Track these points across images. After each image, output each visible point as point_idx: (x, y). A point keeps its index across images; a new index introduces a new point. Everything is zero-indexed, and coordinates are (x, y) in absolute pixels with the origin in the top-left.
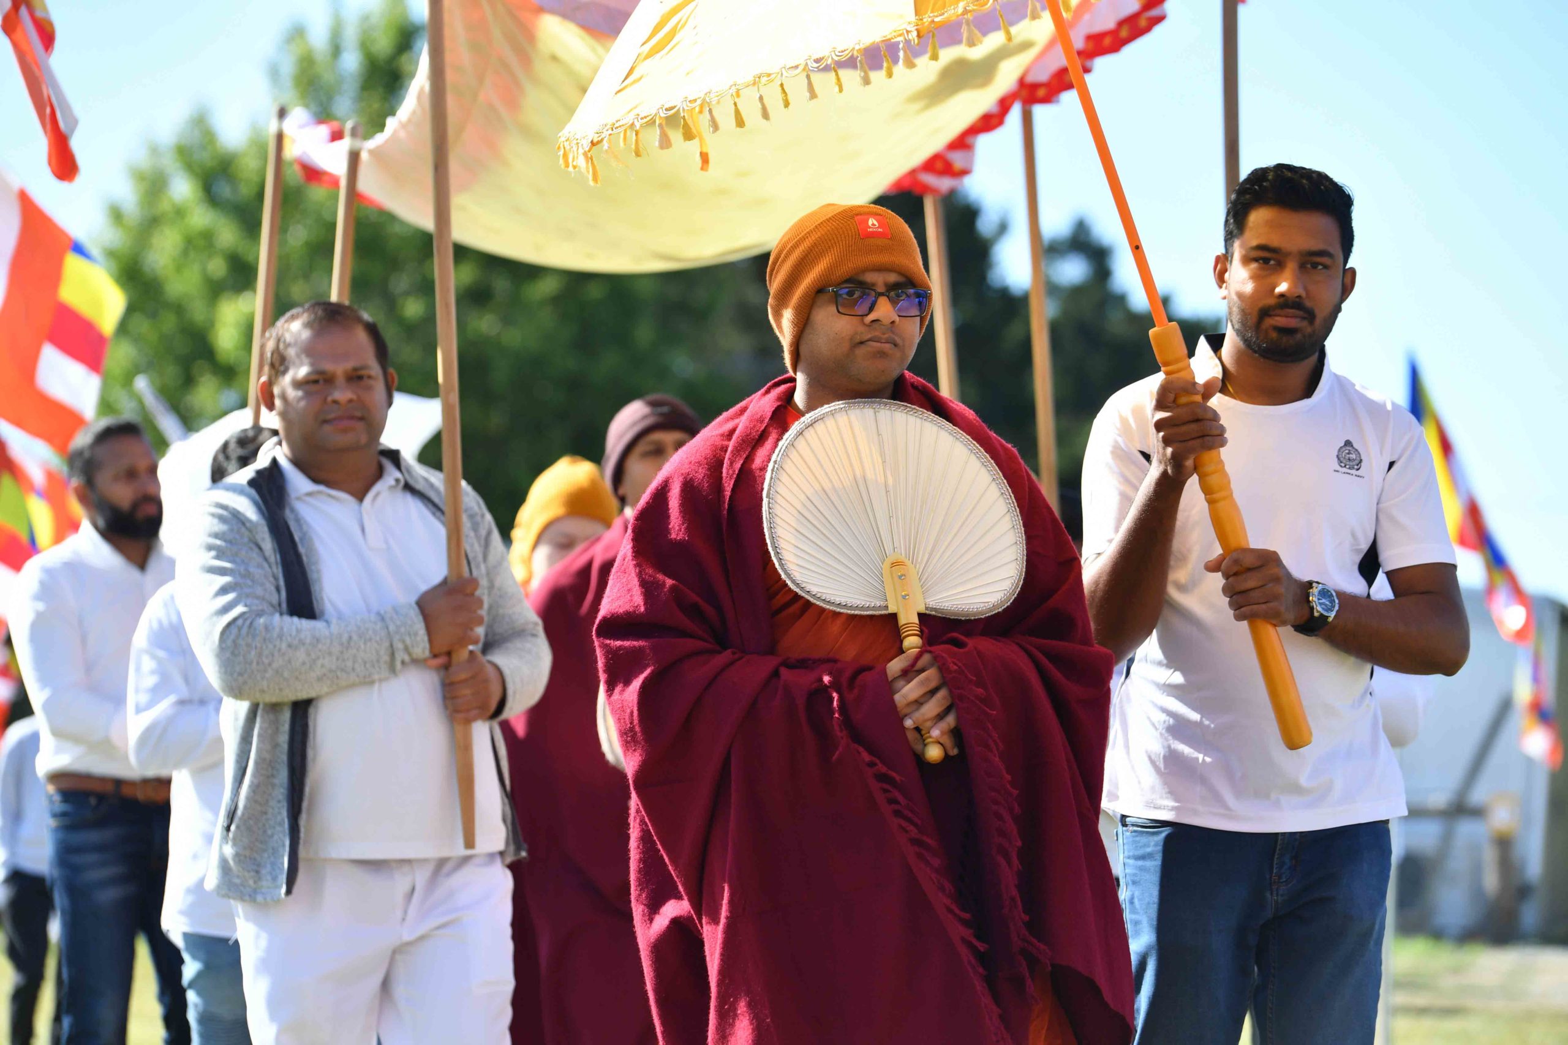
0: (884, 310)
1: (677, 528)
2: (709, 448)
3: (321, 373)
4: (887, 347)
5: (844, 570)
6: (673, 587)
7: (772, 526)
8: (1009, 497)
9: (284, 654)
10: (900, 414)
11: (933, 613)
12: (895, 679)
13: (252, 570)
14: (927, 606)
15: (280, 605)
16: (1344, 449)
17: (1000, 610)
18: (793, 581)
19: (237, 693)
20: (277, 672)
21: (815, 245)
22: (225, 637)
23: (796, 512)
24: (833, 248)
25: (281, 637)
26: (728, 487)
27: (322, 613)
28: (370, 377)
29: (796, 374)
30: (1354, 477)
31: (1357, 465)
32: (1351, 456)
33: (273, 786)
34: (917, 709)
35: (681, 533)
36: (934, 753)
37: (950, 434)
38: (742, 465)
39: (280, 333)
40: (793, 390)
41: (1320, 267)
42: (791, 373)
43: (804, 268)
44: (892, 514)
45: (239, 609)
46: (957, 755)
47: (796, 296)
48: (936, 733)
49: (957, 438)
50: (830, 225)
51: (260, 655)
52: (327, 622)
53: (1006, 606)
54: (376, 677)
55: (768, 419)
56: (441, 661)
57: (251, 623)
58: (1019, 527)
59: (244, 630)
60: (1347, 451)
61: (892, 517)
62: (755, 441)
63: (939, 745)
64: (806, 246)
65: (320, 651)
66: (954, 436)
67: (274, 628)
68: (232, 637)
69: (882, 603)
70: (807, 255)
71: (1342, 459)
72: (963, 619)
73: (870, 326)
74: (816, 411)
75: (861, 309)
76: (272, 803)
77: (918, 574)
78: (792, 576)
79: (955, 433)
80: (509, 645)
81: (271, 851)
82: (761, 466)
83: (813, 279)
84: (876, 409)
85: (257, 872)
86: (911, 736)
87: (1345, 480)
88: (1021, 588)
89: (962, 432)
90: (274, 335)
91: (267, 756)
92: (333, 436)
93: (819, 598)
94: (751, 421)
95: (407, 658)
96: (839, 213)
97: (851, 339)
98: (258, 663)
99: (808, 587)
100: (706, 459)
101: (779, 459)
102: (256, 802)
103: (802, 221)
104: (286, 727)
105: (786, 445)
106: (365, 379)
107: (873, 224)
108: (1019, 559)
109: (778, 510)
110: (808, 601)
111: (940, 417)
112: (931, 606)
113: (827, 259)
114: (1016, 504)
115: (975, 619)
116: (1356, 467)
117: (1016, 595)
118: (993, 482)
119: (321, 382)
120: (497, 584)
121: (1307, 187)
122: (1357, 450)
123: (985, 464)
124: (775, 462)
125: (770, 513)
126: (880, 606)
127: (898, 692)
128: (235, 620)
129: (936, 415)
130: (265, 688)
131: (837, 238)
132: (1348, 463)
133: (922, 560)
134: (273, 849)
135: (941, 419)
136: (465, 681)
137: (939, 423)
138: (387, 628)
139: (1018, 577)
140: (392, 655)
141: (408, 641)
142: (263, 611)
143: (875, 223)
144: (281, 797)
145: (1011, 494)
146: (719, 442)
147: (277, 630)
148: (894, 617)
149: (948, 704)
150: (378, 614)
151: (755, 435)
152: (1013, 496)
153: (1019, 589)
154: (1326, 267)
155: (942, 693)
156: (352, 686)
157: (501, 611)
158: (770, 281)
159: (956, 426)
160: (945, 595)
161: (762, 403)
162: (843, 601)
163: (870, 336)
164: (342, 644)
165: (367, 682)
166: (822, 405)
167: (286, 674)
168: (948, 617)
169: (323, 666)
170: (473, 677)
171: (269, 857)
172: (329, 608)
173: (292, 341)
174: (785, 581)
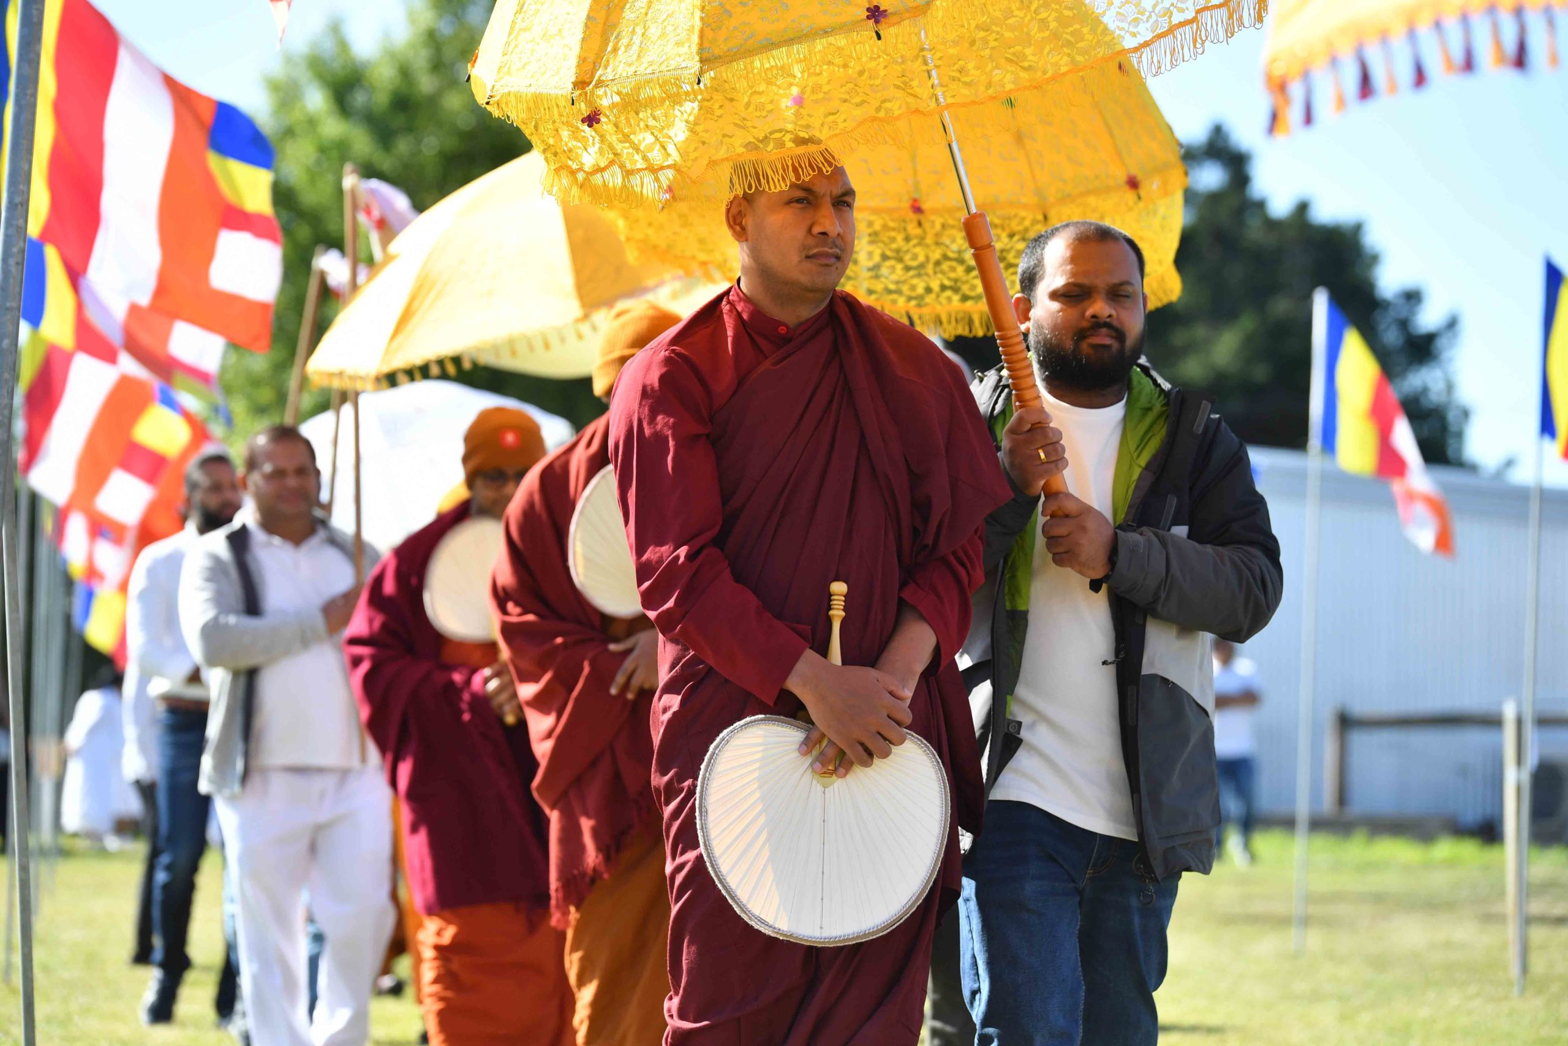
34: (498, 696)
48: (508, 709)
86: (496, 710)
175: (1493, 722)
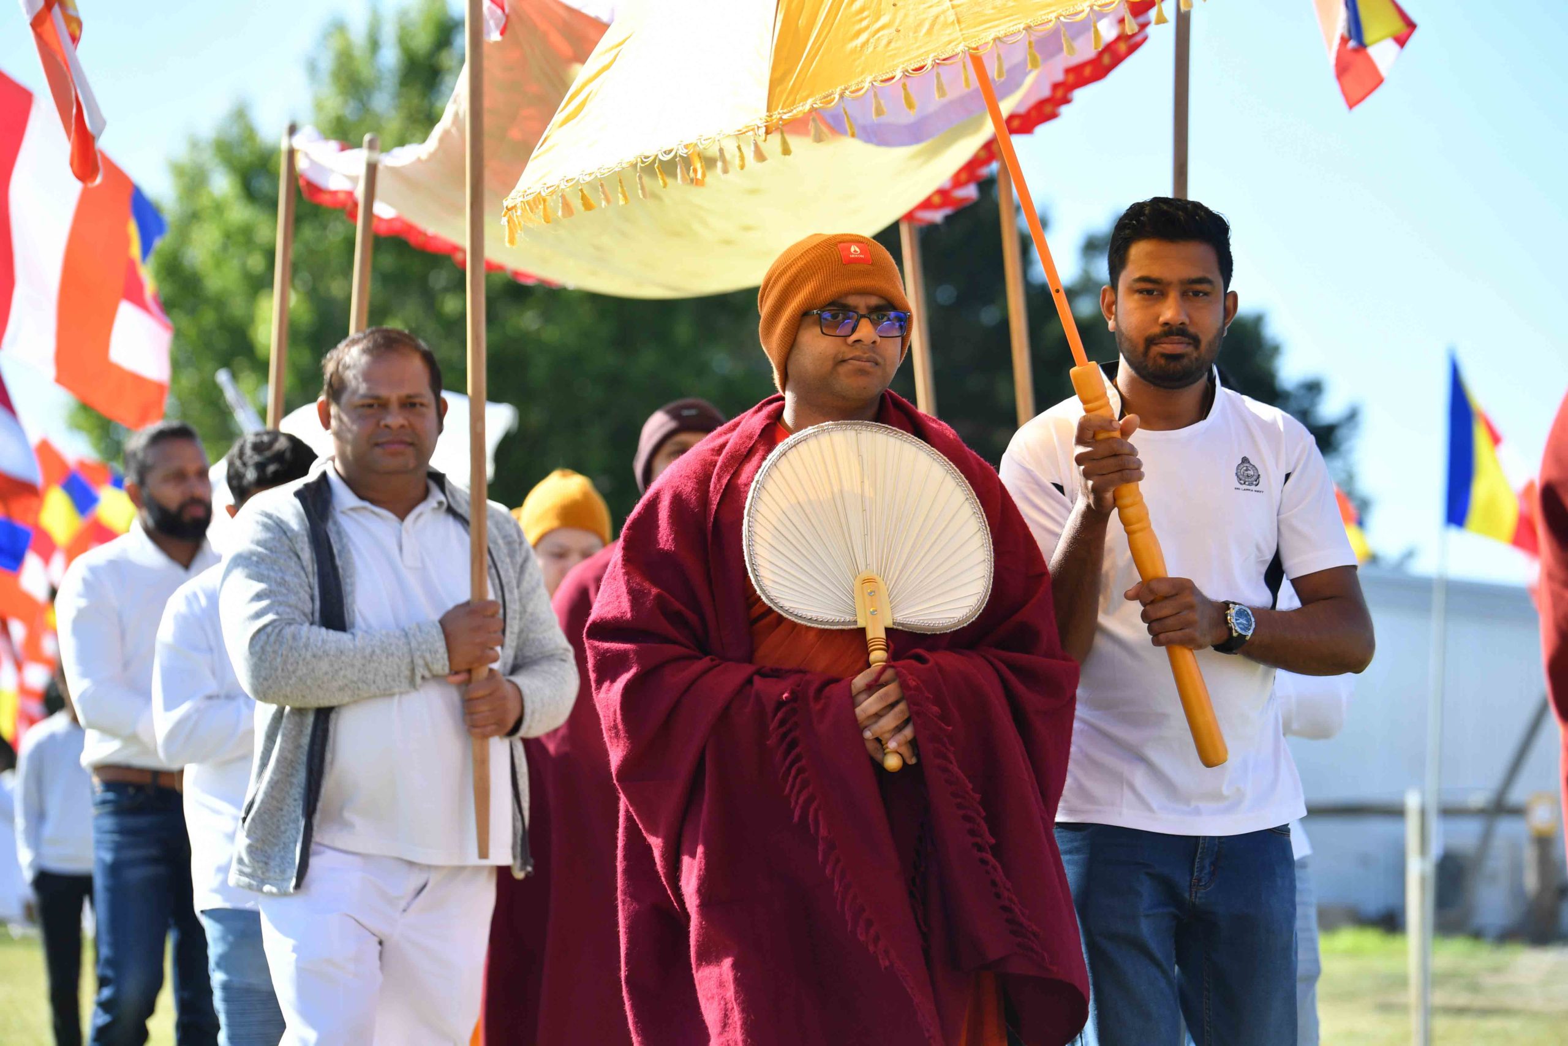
0: (865, 331)
1: (665, 538)
2: (699, 462)
3: (377, 398)
4: (868, 365)
5: (816, 586)
6: (658, 596)
7: (750, 543)
8: (980, 516)
9: (308, 663)
10: (881, 435)
11: (900, 628)
12: (859, 693)
13: (287, 578)
14: (895, 621)
15: (313, 614)
16: (1242, 466)
17: (965, 625)
18: (768, 597)
19: (263, 694)
20: (301, 679)
21: (800, 271)
22: (254, 642)
23: (772, 527)
24: (818, 273)
25: (306, 646)
26: (715, 499)
27: (353, 625)
28: (422, 405)
29: (784, 394)
30: (1254, 492)
31: (1256, 481)
32: (1249, 472)
33: (291, 784)
34: (876, 722)
35: (669, 543)
36: (892, 762)
37: (928, 455)
38: (729, 480)
39: (341, 356)
40: (782, 408)
41: (1201, 294)
42: (781, 392)
43: (790, 292)
44: (867, 532)
45: (270, 617)
46: (915, 764)
47: (783, 319)
48: (892, 745)
49: (934, 459)
50: (815, 252)
51: (285, 663)
52: (353, 634)
53: (971, 621)
54: (396, 690)
55: (757, 436)
56: (462, 677)
57: (280, 631)
58: (988, 545)
59: (272, 638)
60: (1245, 468)
61: (867, 535)
62: (743, 457)
63: (898, 755)
64: (792, 272)
65: (343, 662)
66: (932, 457)
67: (301, 638)
68: (261, 643)
69: (851, 618)
70: (793, 281)
71: (1241, 477)
72: (929, 633)
73: (852, 346)
74: (800, 433)
75: (846, 330)
76: (289, 801)
77: (888, 591)
78: (766, 592)
79: (933, 454)
80: (536, 668)
81: (282, 846)
82: (745, 482)
83: (798, 303)
84: (858, 431)
85: (266, 863)
86: (871, 746)
87: (1246, 497)
88: (986, 604)
89: (939, 453)
90: (335, 357)
91: (290, 756)
92: (385, 460)
93: (791, 613)
94: (741, 437)
95: (427, 674)
96: (825, 241)
97: (834, 358)
98: (283, 670)
99: (782, 603)
100: (695, 473)
101: (761, 479)
102: (273, 797)
103: (790, 250)
104: (309, 730)
105: (769, 465)
106: (418, 406)
107: (855, 251)
108: (986, 576)
109: (758, 528)
110: (781, 616)
111: (919, 438)
112: (898, 621)
113: (812, 284)
114: (987, 523)
115: (940, 634)
116: (1255, 483)
117: (981, 611)
118: (967, 501)
119: (376, 406)
120: (530, 609)
121: (1182, 218)
122: (1254, 466)
123: (960, 484)
124: (757, 482)
125: (749, 531)
126: (849, 621)
127: (859, 705)
128: (265, 627)
129: (915, 436)
130: (289, 694)
131: (821, 264)
132: (1247, 480)
133: (893, 576)
134: (284, 844)
135: (920, 440)
136: (483, 697)
137: (917, 444)
138: (409, 644)
139: (984, 594)
140: (413, 670)
141: (428, 656)
142: (294, 619)
143: (858, 250)
144: (297, 796)
145: (983, 513)
146: (710, 458)
147: (304, 640)
148: (862, 631)
149: (906, 717)
150: (403, 630)
151: (744, 451)
152: (984, 515)
153: (984, 605)
154: (1206, 294)
155: (902, 706)
156: (374, 697)
157: (531, 636)
158: (761, 306)
159: (934, 447)
160: (914, 610)
161: (752, 421)
162: (814, 615)
163: (851, 356)
164: (364, 657)
165: (388, 694)
166: (806, 427)
167: (309, 682)
168: (914, 631)
169: (345, 676)
170: (490, 694)
171: (280, 851)
172: (359, 620)
173: (352, 364)
174: (760, 597)
175: (1396, 812)
